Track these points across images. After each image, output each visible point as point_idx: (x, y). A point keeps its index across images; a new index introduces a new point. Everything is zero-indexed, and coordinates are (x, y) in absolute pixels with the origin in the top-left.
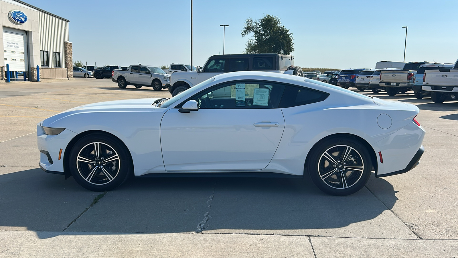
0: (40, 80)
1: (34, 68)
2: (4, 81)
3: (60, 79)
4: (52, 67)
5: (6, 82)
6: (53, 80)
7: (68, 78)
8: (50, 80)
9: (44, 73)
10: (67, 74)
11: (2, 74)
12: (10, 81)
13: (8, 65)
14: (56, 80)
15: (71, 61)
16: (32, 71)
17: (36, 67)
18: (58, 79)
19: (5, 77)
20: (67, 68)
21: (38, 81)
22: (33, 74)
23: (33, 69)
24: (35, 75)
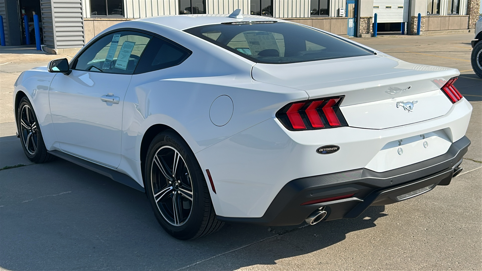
0: (421, 33)
1: (415, 17)
2: (369, 36)
3: (455, 32)
4: (445, 15)
5: (371, 37)
6: (443, 32)
7: (469, 30)
8: (438, 32)
9: (431, 23)
10: (469, 24)
11: (369, 26)
12: (377, 36)
13: (376, 15)
14: (448, 32)
15: (477, 4)
16: (412, 21)
17: (416, 15)
18: (451, 32)
19: (372, 30)
20: (469, 14)
21: (418, 34)
22: (413, 25)
23: (414, 19)
24: (415, 26)
